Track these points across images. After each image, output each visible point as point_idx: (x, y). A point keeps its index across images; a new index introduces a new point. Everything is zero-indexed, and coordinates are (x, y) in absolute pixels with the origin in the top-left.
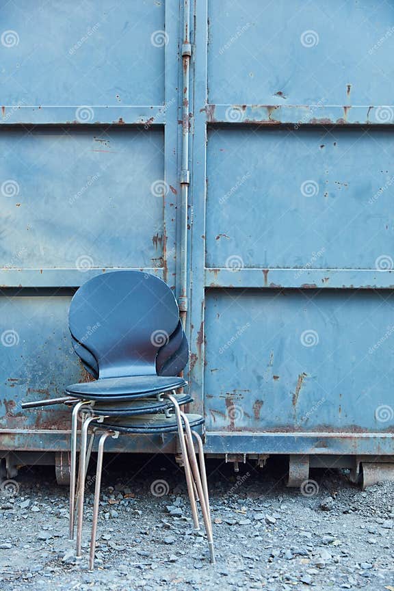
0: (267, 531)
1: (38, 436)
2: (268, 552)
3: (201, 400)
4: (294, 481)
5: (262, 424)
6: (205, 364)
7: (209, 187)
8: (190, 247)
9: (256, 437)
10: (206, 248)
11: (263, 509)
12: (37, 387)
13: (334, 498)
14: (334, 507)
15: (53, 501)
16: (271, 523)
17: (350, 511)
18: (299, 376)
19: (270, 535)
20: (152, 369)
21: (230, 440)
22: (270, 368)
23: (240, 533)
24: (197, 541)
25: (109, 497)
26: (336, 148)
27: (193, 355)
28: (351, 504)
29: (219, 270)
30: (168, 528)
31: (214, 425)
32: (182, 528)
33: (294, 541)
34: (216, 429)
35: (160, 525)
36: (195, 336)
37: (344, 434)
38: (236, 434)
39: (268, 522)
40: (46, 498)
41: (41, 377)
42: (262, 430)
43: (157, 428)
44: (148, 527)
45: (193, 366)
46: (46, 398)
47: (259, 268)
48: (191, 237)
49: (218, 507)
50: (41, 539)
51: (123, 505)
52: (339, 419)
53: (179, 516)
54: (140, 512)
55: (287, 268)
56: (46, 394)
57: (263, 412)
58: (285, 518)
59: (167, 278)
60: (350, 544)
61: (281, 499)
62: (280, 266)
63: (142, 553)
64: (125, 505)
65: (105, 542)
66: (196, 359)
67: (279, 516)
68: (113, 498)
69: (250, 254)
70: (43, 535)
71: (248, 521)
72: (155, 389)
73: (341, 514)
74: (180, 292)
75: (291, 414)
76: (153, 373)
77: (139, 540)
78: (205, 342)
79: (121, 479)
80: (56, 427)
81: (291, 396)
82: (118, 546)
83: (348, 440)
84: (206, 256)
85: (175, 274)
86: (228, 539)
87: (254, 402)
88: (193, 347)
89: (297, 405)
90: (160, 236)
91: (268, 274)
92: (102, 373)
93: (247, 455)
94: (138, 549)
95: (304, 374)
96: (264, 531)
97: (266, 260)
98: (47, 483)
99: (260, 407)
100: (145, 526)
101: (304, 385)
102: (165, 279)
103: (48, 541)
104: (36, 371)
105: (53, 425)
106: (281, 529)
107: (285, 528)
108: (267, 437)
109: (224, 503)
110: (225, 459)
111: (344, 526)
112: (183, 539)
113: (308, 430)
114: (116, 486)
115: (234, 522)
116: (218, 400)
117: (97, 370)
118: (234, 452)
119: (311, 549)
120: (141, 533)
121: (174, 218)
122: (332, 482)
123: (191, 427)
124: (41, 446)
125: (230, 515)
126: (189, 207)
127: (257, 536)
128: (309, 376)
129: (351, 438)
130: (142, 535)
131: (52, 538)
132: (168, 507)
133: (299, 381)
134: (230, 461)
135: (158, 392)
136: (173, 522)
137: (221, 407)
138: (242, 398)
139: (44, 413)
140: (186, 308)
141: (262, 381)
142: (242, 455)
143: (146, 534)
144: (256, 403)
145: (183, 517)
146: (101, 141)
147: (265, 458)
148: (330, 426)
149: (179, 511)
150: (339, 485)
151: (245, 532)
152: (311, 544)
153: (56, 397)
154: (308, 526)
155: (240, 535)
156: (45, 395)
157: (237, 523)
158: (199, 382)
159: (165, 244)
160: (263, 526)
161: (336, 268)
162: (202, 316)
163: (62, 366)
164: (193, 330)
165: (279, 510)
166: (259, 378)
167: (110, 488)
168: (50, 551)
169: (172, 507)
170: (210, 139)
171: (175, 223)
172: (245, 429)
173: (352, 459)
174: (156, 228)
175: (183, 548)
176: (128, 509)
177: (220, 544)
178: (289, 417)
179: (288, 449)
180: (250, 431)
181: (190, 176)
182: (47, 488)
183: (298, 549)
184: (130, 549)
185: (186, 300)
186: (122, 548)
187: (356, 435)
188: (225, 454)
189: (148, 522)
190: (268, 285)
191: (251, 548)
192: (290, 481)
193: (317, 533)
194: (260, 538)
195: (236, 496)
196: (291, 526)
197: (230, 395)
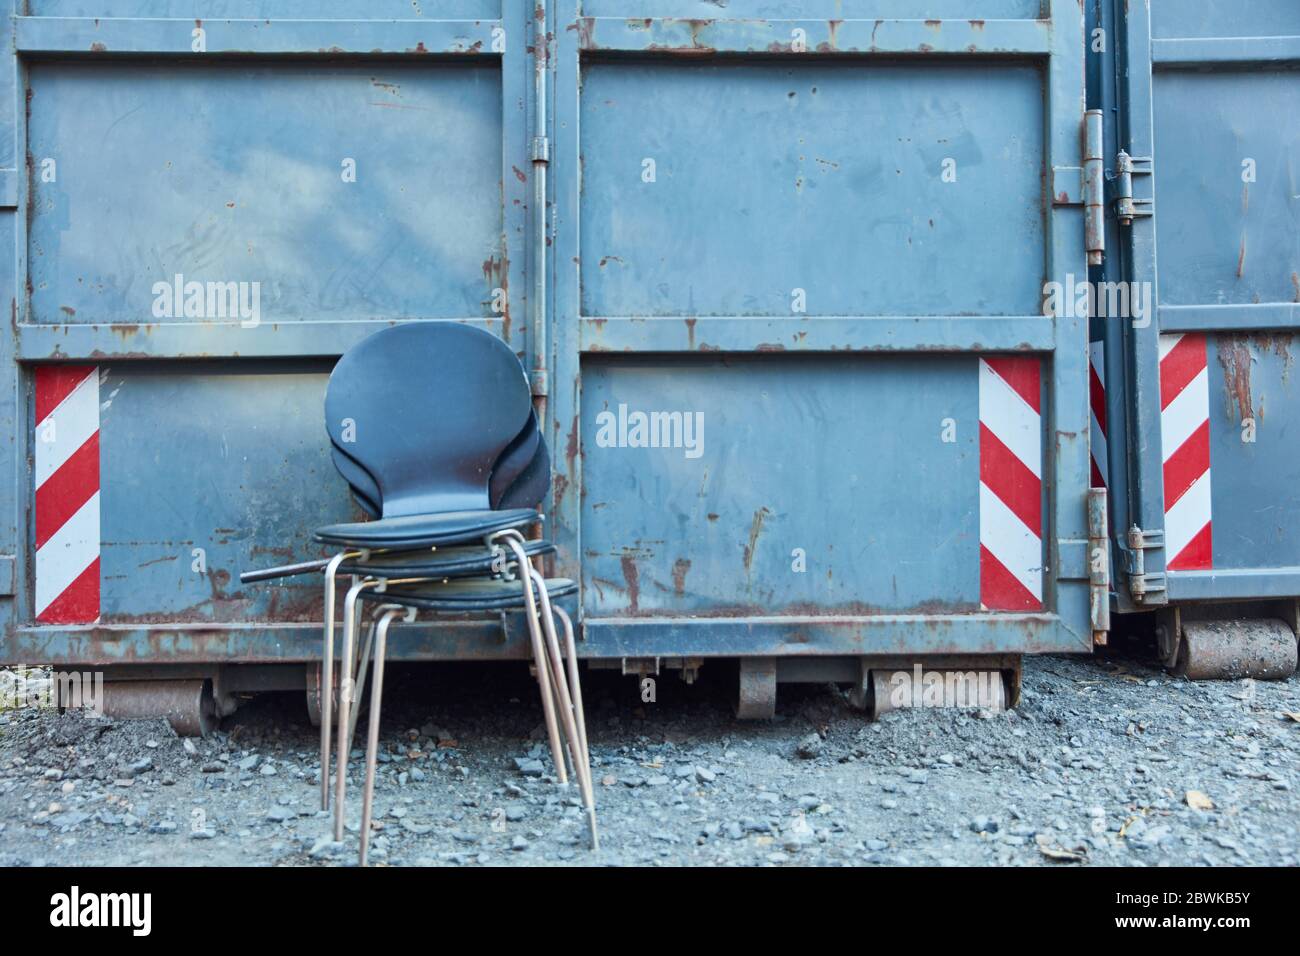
0: (697, 794)
1: (271, 635)
2: (699, 828)
3: (576, 559)
4: (749, 707)
5: (689, 603)
6: (583, 495)
7: (586, 169)
8: (552, 279)
9: (678, 627)
10: (581, 280)
11: (694, 758)
12: (271, 545)
13: (822, 738)
14: (822, 752)
15: (303, 756)
16: (706, 781)
17: (852, 758)
18: (756, 514)
19: (703, 801)
20: (482, 499)
21: (629, 632)
22: (701, 500)
23: (648, 798)
24: (567, 814)
25: (409, 747)
26: (816, 97)
27: (560, 478)
28: (852, 745)
29: (606, 320)
30: (516, 794)
31: (600, 606)
32: (541, 793)
33: (748, 809)
34: (603, 614)
35: (500, 791)
36: (563, 442)
37: (837, 618)
38: (641, 621)
39: (701, 780)
40: (291, 751)
41: (277, 525)
42: (688, 614)
43: (486, 600)
44: (478, 794)
45: (559, 496)
46: (288, 564)
47: (679, 315)
48: (552, 261)
49: (611, 759)
50: (273, 820)
51: (435, 760)
52: (830, 590)
53: (537, 775)
54: (465, 770)
55: (731, 316)
56: (288, 555)
57: (691, 582)
58: (733, 771)
59: (511, 335)
60: (848, 811)
61: (727, 742)
62: (718, 313)
63: (462, 836)
64: (439, 759)
65: (395, 821)
66: (566, 484)
67: (721, 769)
68: (416, 749)
69: (662, 290)
70: (276, 812)
71: (665, 779)
72: (480, 525)
73: (834, 763)
74: (533, 362)
75: (742, 584)
76: (481, 506)
77: (458, 816)
78: (583, 455)
79: (435, 717)
80: (307, 617)
81: (741, 550)
82: (419, 826)
83: (845, 628)
84: (582, 296)
85: (524, 329)
86: (626, 809)
87: (674, 563)
88: (558, 462)
89: (752, 567)
90: (496, 261)
91: (695, 326)
92: (388, 507)
93: (663, 660)
94: (457, 831)
95: (765, 509)
96: (692, 795)
97: (691, 302)
98: (295, 727)
99: (684, 573)
100: (472, 793)
101: (766, 530)
102: (506, 338)
103: (286, 823)
104: (268, 513)
105: (302, 612)
106: (724, 790)
107: (731, 789)
108: (698, 626)
109: (623, 752)
110: (621, 670)
111: (840, 781)
112: (542, 811)
113: (774, 611)
114: (423, 728)
115: (638, 781)
116: (608, 562)
117: (379, 505)
118: (638, 655)
119: (777, 820)
120: (465, 805)
121: (522, 226)
122: (821, 711)
123: (551, 598)
124: (279, 653)
125: (633, 771)
126: (548, 205)
127: (680, 803)
128: (773, 512)
129: (850, 624)
130: (465, 808)
131: (294, 818)
132: (519, 761)
133: (755, 522)
134: (631, 671)
135: (487, 531)
136: (524, 785)
137: (614, 574)
138: (652, 556)
139: (284, 593)
140: (544, 389)
141: (687, 523)
142: (652, 660)
143: (473, 805)
144: (677, 564)
145: (544, 776)
146: (385, 86)
147: (695, 666)
148: (812, 603)
149: (537, 766)
150: (832, 714)
151: (658, 797)
152: (777, 813)
153: (306, 561)
154: (774, 784)
155: (648, 803)
156: (285, 558)
157: (644, 784)
158: (571, 527)
159: (505, 275)
160: (690, 786)
161: (820, 315)
162: (575, 406)
163: (317, 504)
164: (560, 431)
165: (721, 759)
166: (683, 518)
167: (412, 731)
168: (288, 839)
169: (524, 760)
170: (587, 82)
171: (522, 235)
172: (658, 612)
173: (854, 662)
174: (489, 245)
175: (539, 827)
176: (444, 767)
177: (610, 818)
178: (739, 589)
179: (736, 646)
180: (667, 616)
181: (550, 149)
182: (296, 735)
183: (752, 821)
184: (440, 830)
185: (544, 375)
186: (425, 828)
187: (860, 619)
188: (620, 659)
189: (480, 787)
190: (696, 347)
191: (667, 822)
192: (742, 706)
193: (789, 794)
194: (685, 807)
195: (644, 739)
196: (742, 786)
197: (629, 551)
